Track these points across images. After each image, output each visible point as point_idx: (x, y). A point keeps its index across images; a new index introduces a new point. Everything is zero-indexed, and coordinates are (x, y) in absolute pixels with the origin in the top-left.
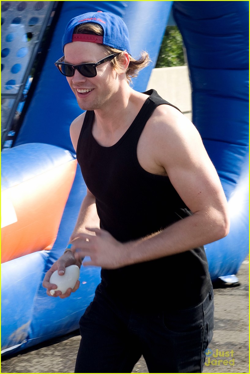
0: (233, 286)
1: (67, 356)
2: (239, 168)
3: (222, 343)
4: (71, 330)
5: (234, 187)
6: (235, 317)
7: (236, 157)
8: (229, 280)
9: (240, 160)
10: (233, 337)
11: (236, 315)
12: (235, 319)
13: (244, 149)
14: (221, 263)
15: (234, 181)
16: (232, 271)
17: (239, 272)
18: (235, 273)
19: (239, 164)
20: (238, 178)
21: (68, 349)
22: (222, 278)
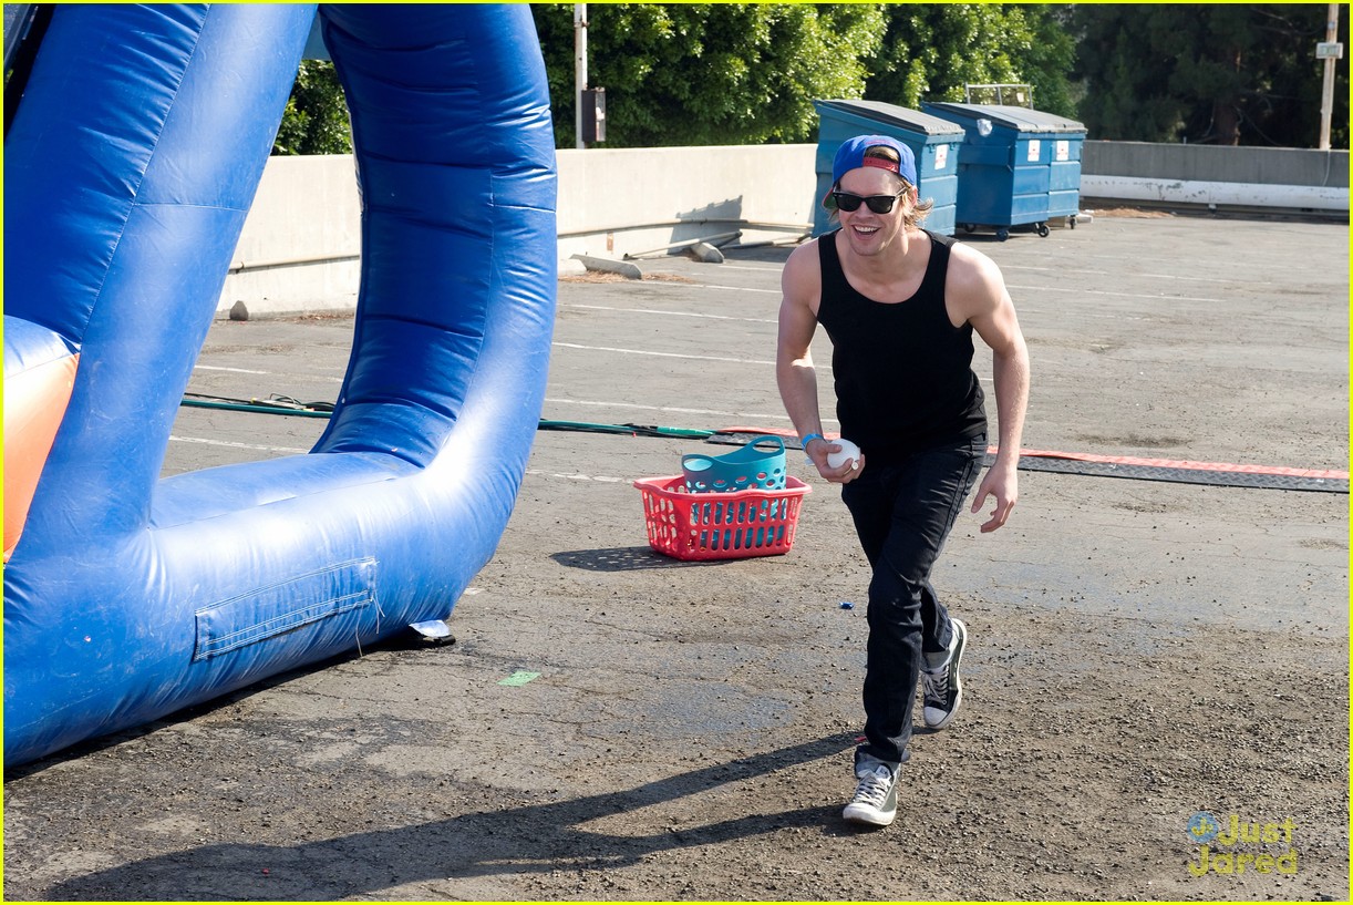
0: (439, 643)
1: (37, 809)
2: (463, 386)
3: (401, 774)
4: (53, 748)
5: (450, 426)
6: (437, 715)
7: (458, 360)
8: (432, 630)
9: (465, 367)
10: (427, 759)
11: (439, 711)
12: (438, 718)
13: (474, 344)
14: (413, 593)
15: (451, 415)
16: (437, 610)
17: (454, 612)
18: (444, 615)
19: (462, 376)
20: (459, 407)
21: (45, 792)
22: (416, 626)
